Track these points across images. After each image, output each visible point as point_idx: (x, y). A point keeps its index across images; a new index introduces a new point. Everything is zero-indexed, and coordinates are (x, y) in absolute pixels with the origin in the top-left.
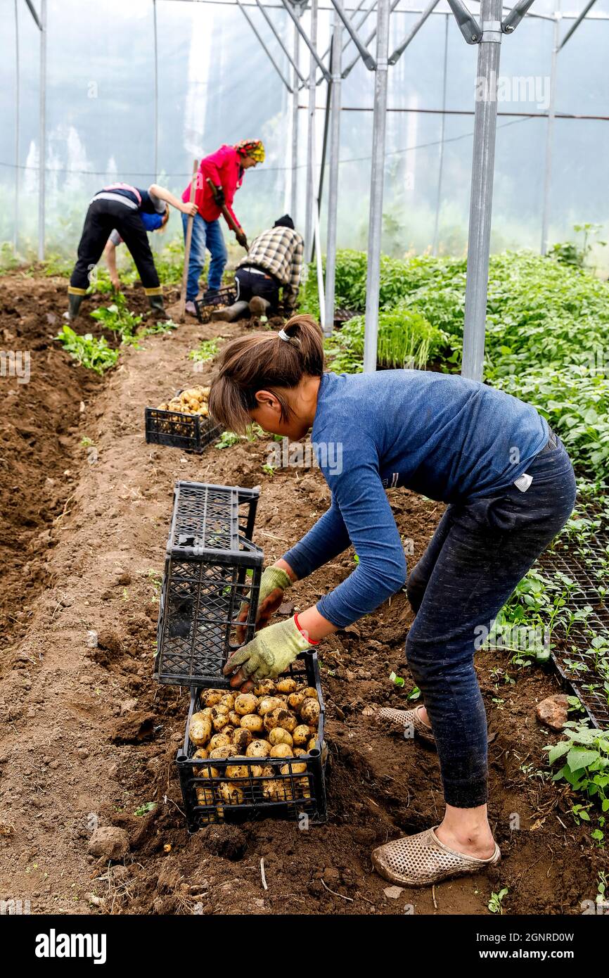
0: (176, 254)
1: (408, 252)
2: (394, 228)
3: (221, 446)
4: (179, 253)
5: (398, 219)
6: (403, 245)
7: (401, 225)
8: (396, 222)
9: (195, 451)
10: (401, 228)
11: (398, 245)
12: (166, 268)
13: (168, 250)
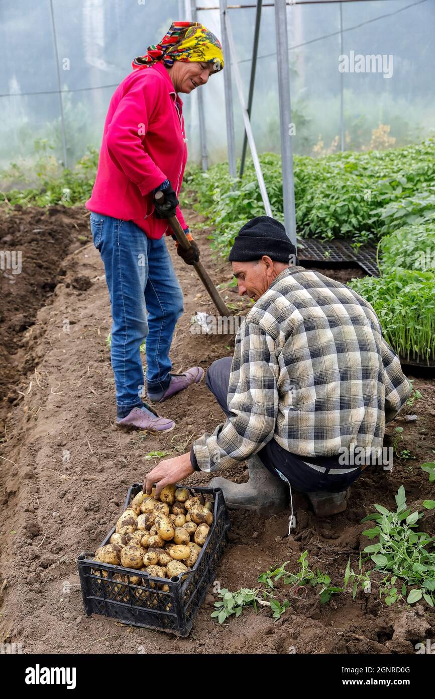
0: (89, 170)
1: (316, 145)
2: (302, 123)
3: (222, 616)
4: (91, 168)
5: (304, 114)
6: (312, 138)
7: (307, 118)
8: (302, 117)
9: (177, 633)
10: (308, 122)
11: (306, 139)
12: (81, 185)
13: (80, 166)
